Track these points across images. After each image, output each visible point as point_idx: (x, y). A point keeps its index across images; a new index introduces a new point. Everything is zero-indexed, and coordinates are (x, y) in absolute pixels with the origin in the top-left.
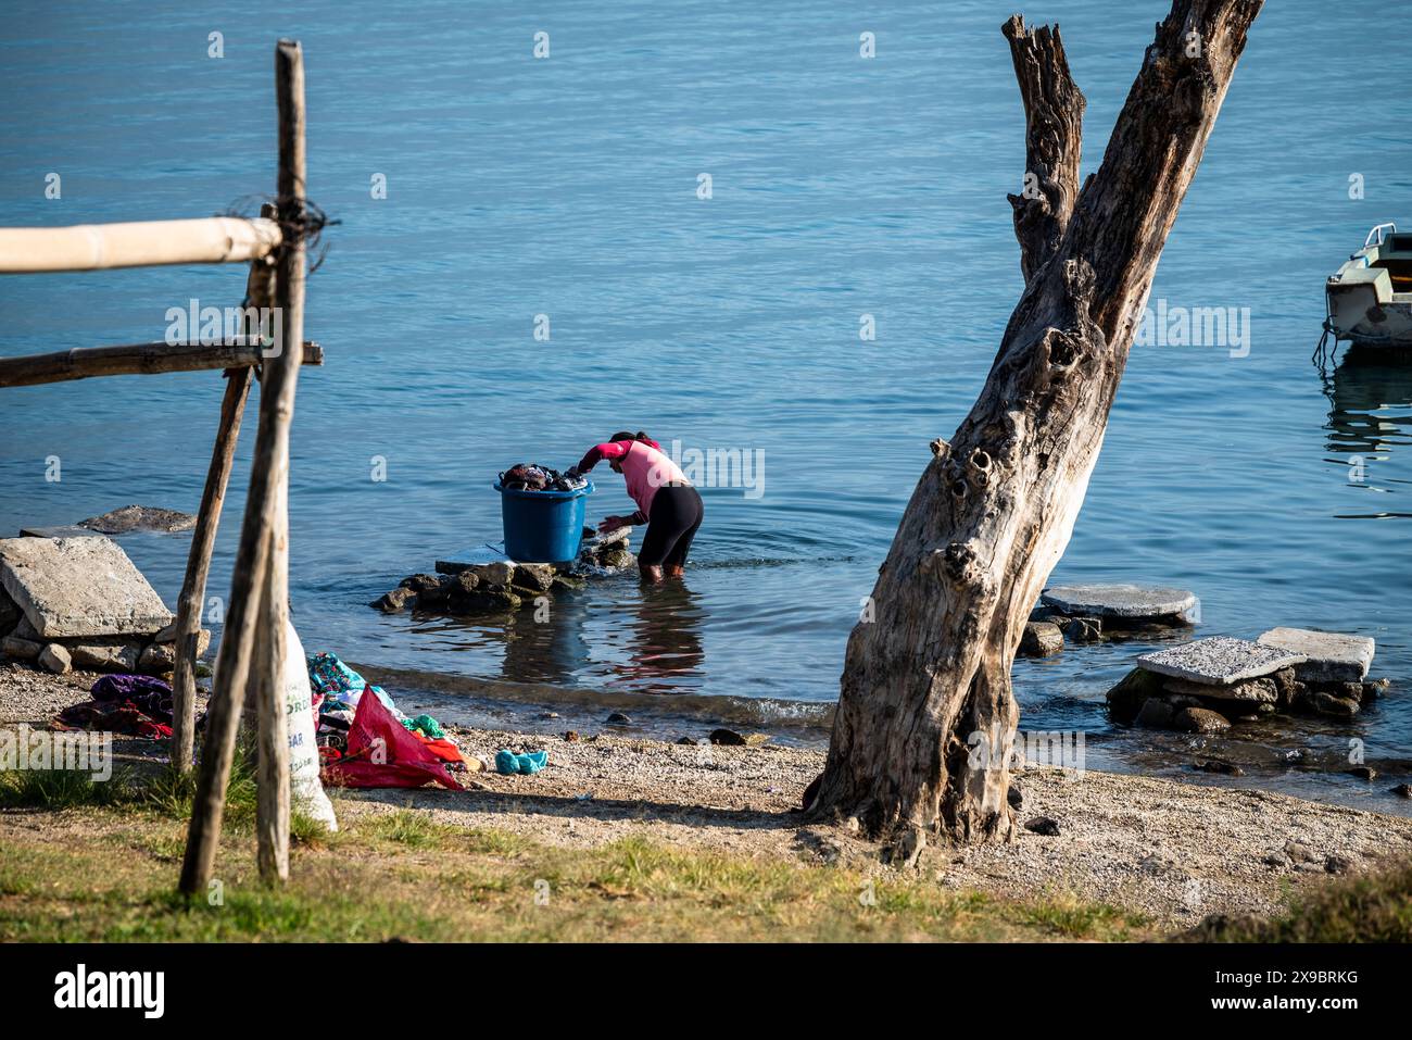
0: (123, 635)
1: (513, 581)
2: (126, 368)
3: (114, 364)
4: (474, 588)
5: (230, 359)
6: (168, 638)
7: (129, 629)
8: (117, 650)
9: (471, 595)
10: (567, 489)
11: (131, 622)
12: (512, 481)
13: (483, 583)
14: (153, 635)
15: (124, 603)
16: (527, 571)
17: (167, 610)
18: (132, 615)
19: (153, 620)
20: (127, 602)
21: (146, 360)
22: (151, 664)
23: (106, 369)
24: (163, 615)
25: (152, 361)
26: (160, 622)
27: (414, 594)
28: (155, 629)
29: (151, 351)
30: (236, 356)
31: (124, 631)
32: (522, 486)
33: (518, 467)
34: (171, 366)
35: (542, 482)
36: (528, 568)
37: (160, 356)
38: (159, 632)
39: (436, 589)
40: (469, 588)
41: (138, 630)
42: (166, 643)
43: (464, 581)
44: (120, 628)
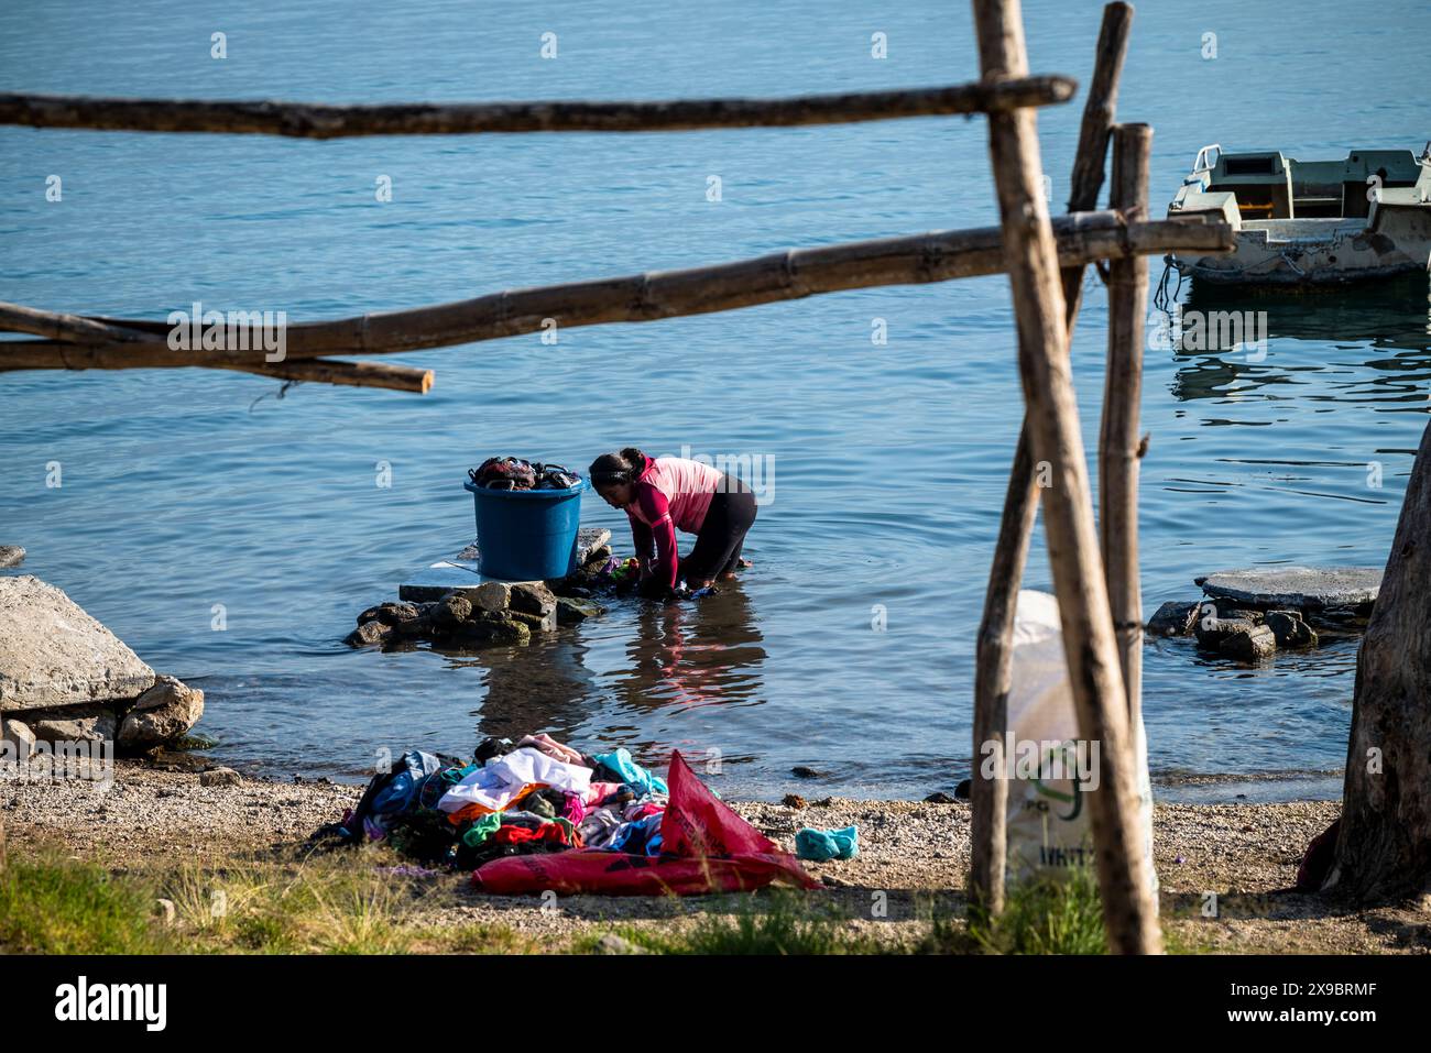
0: (98, 702)
1: (512, 607)
2: (890, 275)
3: (869, 271)
4: (467, 617)
5: (1076, 251)
6: (154, 703)
7: (103, 694)
8: (89, 723)
9: (465, 625)
10: (563, 486)
11: (107, 685)
12: (489, 479)
13: (477, 610)
14: (133, 701)
15: (93, 661)
16: (525, 592)
17: (147, 667)
18: (107, 675)
19: (133, 681)
20: (97, 658)
21: (926, 260)
22: (135, 738)
23: (854, 279)
24: (144, 673)
25: (937, 263)
26: (141, 682)
27: (389, 629)
28: (134, 692)
29: (934, 246)
30: (1086, 247)
31: (98, 698)
32: (509, 485)
33: (493, 461)
34: (969, 267)
35: (531, 478)
36: (528, 588)
37: (952, 254)
38: (140, 696)
39: (415, 622)
40: (461, 616)
41: (115, 695)
42: (153, 710)
43: (455, 608)
44: (93, 694)
